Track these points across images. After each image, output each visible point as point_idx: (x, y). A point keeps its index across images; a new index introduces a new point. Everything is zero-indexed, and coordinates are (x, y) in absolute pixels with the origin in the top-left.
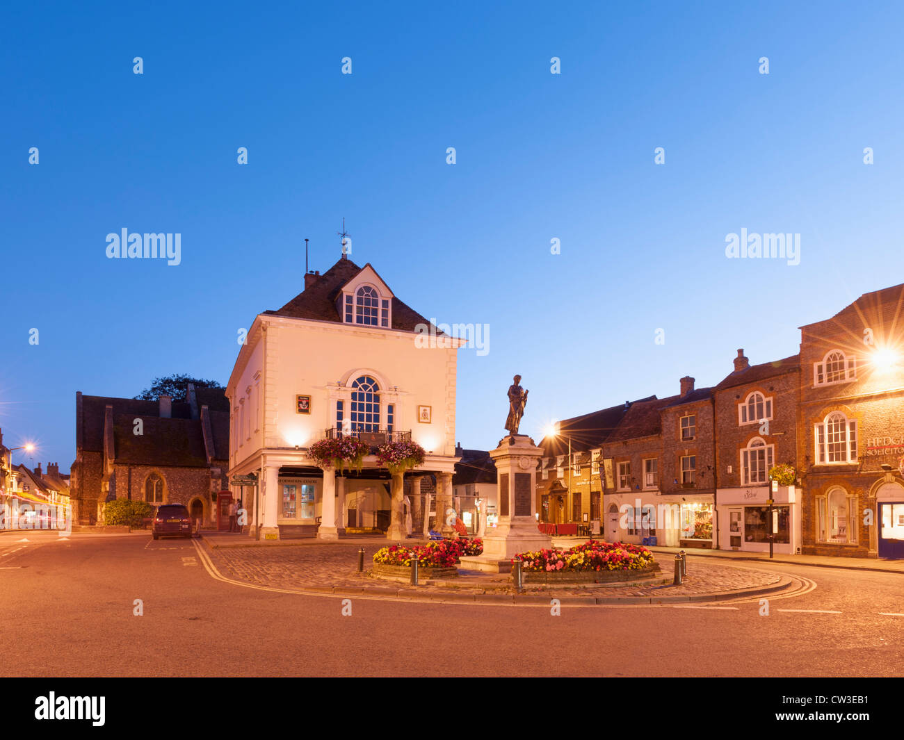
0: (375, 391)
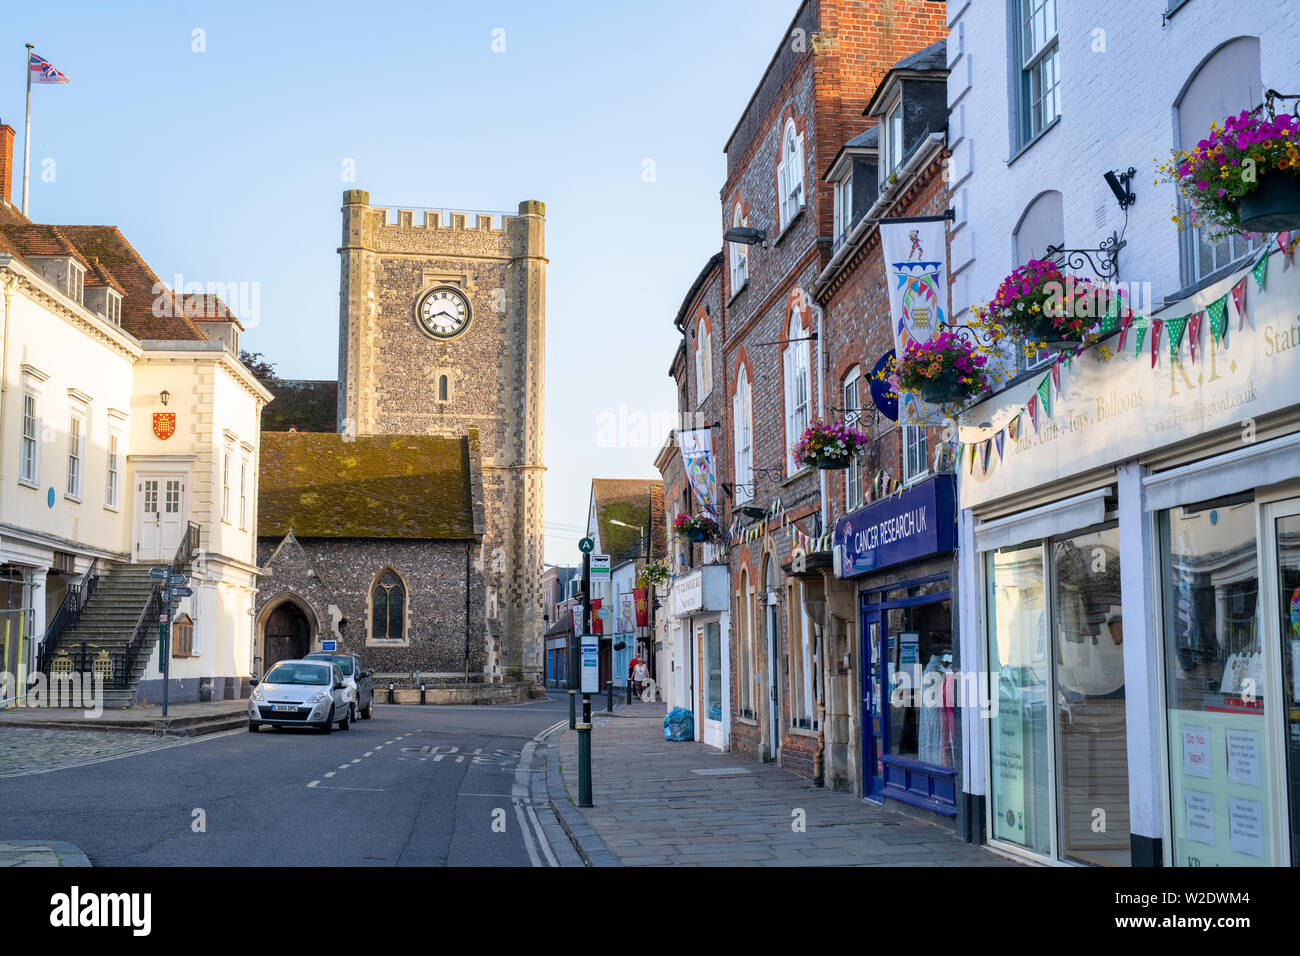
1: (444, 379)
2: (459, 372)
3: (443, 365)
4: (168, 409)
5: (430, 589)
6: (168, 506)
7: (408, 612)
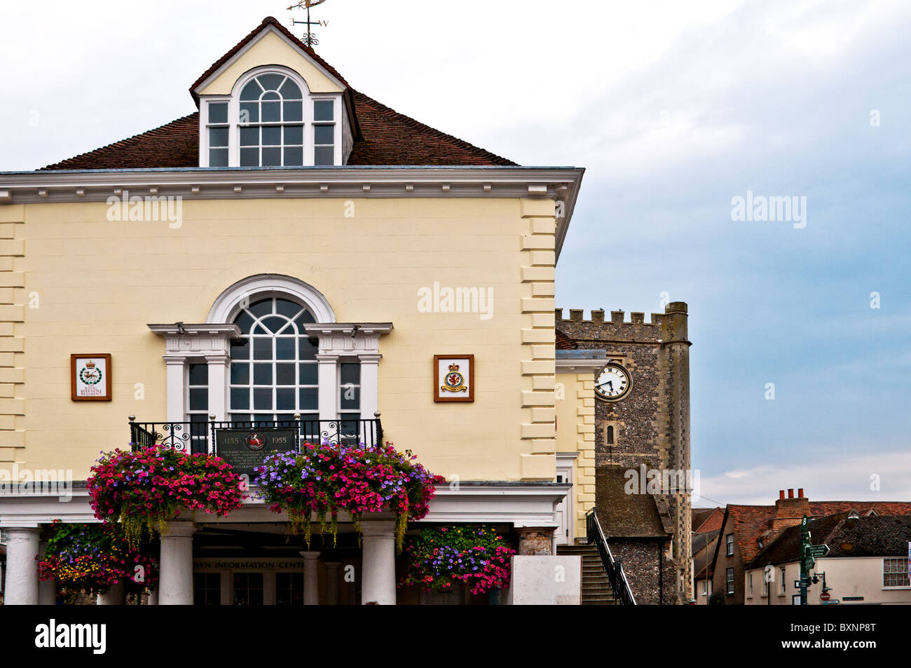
0: (302, 331)
1: (610, 428)
2: (623, 424)
3: (611, 418)
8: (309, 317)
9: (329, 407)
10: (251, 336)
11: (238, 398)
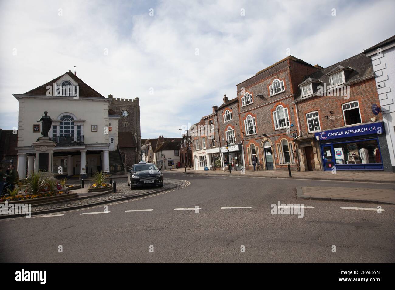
0: (71, 121)
1: (125, 124)
2: (128, 122)
3: (125, 121)
4: (110, 126)
5: (129, 155)
6: (111, 142)
7: (126, 158)
8: (72, 119)
9: (76, 133)
10: (64, 121)
11: (61, 131)
